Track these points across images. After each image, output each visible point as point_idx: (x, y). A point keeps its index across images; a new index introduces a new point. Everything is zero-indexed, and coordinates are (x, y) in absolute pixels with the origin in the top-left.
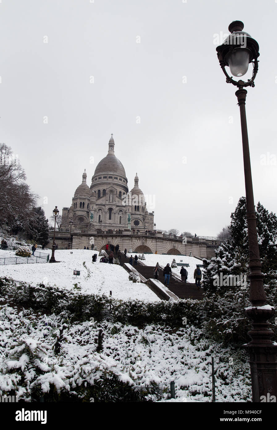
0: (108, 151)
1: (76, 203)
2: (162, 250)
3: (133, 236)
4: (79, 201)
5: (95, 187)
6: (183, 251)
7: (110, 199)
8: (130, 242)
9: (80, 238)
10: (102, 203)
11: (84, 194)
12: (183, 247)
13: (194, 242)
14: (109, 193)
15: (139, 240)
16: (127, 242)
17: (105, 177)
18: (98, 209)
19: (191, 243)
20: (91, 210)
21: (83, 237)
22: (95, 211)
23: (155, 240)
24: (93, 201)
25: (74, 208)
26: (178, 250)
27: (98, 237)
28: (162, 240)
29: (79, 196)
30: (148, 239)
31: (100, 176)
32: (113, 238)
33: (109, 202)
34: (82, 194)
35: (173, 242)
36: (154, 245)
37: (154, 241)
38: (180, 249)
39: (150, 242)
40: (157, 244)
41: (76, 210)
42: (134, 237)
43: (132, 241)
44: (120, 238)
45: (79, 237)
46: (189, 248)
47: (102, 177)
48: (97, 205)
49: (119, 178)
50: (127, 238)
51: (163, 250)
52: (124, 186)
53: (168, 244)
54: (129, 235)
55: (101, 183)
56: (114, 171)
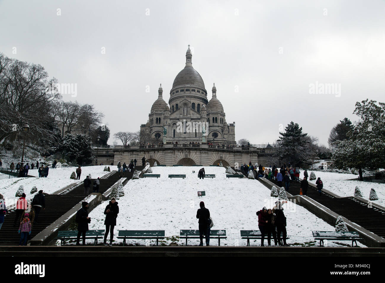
0: (186, 63)
1: (153, 119)
2: (207, 161)
3: (175, 148)
4: (155, 117)
5: (173, 101)
6: (231, 161)
7: (184, 112)
8: (173, 155)
9: (122, 154)
10: (176, 117)
11: (160, 109)
12: (231, 157)
13: (244, 151)
14: (183, 106)
15: (182, 153)
16: (169, 155)
17: (182, 91)
18: (172, 124)
19: (240, 153)
20: (165, 125)
21: (125, 153)
22: (169, 126)
23: (200, 152)
24: (167, 115)
25: (150, 124)
26: (226, 160)
27: (140, 152)
28: (207, 152)
29: (155, 111)
30: (191, 151)
31: (178, 90)
32: (155, 152)
33: (184, 116)
34: (158, 109)
35: (220, 153)
36: (199, 157)
37: (198, 153)
38: (228, 160)
39: (194, 153)
40: (202, 155)
41: (152, 126)
42: (176, 150)
43: (174, 154)
44: (162, 152)
45: (120, 153)
46: (238, 158)
47: (179, 90)
48: (171, 119)
49: (196, 90)
50: (169, 151)
51: (209, 161)
52: (203, 98)
53: (214, 155)
54: (171, 148)
55: (178, 97)
56: (192, 83)
